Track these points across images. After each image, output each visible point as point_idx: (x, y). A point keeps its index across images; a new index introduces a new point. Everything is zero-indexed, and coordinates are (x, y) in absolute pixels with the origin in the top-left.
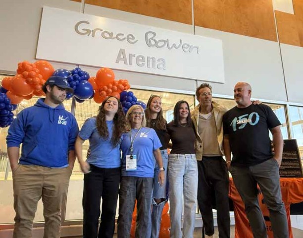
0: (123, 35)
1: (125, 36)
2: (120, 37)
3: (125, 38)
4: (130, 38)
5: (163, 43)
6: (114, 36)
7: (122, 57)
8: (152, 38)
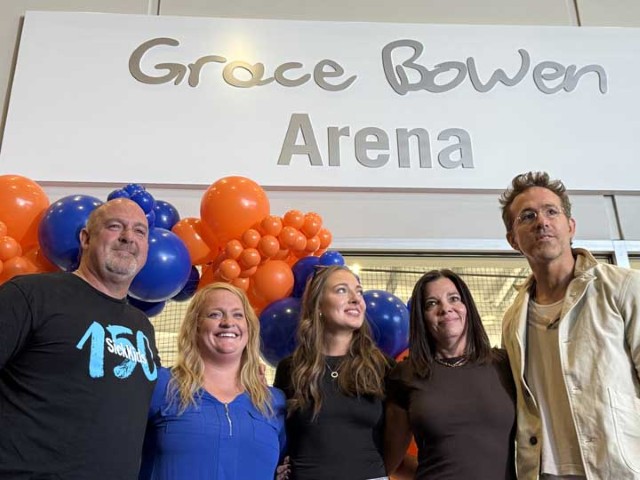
0: (298, 65)
1: (308, 68)
2: (288, 75)
3: (306, 78)
4: (326, 75)
5: (453, 73)
7: (300, 141)
8: (409, 63)
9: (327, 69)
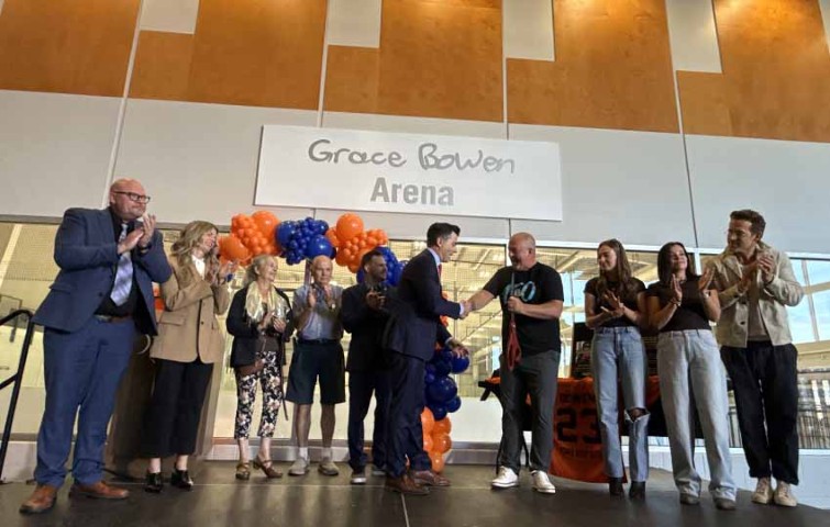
0: (381, 154)
1: (386, 156)
2: (378, 158)
3: (385, 160)
4: (394, 160)
5: (450, 160)
6: (369, 157)
7: (380, 190)
8: (430, 155)
9: (394, 156)
